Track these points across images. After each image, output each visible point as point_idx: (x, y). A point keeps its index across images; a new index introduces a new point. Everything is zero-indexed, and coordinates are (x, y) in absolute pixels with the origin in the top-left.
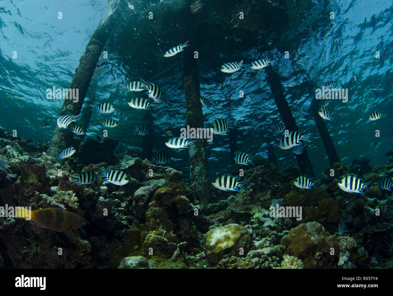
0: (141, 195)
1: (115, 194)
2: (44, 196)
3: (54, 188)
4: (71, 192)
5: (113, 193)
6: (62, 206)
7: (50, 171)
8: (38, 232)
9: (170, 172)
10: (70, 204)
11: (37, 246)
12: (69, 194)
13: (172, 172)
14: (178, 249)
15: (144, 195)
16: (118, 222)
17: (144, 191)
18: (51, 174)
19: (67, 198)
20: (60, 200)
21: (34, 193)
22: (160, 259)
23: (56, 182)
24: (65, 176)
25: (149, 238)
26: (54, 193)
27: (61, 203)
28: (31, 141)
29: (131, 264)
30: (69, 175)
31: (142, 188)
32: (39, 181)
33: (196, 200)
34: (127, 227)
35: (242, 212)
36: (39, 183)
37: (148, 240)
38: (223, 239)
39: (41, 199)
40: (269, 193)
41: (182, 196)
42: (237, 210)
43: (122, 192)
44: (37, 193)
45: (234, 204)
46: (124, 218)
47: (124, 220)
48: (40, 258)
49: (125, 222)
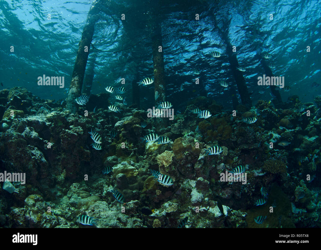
0: (118, 126)
1: (106, 126)
2: (67, 130)
3: (71, 126)
4: (79, 127)
5: (105, 126)
6: (76, 134)
7: (69, 118)
8: (65, 148)
9: (134, 112)
10: (79, 133)
11: (64, 155)
12: (78, 128)
13: (135, 112)
14: (133, 152)
15: (119, 126)
16: (106, 141)
17: (120, 123)
18: (70, 120)
19: (78, 130)
20: (75, 131)
21: (62, 130)
22: (124, 157)
23: (72, 123)
24: (76, 120)
25: (119, 147)
26: (72, 128)
27: (75, 132)
28: (54, 101)
29: (109, 160)
30: (78, 119)
31: (119, 122)
32: (64, 124)
33: (153, 127)
34: (111, 143)
35: (178, 133)
36: (64, 125)
37: (118, 148)
38: (152, 145)
39: (65, 132)
40: (195, 122)
41: (137, 125)
42: (175, 132)
43: (111, 125)
44: (64, 129)
45: (173, 128)
46: (110, 139)
47: (110, 140)
48: (66, 160)
49: (110, 141)
